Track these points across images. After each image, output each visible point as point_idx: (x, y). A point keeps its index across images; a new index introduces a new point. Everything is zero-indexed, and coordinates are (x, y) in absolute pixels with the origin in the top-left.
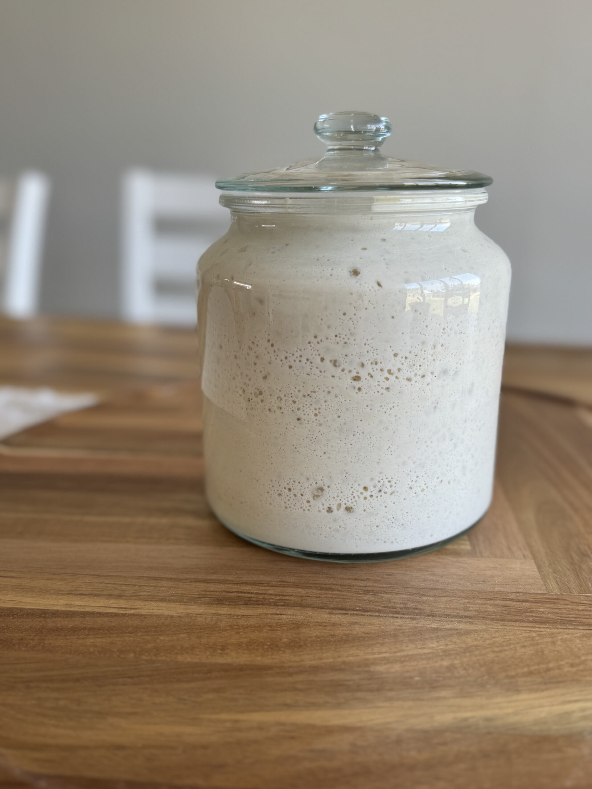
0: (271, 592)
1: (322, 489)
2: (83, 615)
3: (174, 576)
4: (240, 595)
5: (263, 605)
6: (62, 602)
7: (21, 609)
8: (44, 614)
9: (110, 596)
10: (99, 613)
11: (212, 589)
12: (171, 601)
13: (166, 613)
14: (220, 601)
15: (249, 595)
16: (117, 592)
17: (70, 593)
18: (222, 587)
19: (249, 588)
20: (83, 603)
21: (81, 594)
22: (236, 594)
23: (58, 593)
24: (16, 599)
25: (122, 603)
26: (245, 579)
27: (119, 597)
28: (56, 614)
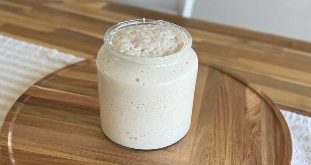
0: (112, 158)
1: (128, 133)
2: (61, 158)
3: (87, 149)
4: (104, 157)
5: (109, 161)
6: (55, 153)
7: (44, 155)
8: (50, 157)
9: (68, 153)
10: (65, 158)
11: (96, 154)
12: (84, 157)
13: (83, 161)
14: (98, 159)
15: (106, 158)
16: (70, 152)
17: (57, 151)
18: (99, 154)
19: (106, 155)
20: (61, 155)
21: (60, 151)
22: (102, 157)
23: (54, 150)
24: (42, 151)
25: (71, 156)
26: (106, 152)
27: (71, 154)
28: (53, 157)
